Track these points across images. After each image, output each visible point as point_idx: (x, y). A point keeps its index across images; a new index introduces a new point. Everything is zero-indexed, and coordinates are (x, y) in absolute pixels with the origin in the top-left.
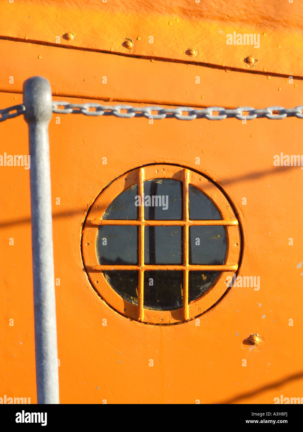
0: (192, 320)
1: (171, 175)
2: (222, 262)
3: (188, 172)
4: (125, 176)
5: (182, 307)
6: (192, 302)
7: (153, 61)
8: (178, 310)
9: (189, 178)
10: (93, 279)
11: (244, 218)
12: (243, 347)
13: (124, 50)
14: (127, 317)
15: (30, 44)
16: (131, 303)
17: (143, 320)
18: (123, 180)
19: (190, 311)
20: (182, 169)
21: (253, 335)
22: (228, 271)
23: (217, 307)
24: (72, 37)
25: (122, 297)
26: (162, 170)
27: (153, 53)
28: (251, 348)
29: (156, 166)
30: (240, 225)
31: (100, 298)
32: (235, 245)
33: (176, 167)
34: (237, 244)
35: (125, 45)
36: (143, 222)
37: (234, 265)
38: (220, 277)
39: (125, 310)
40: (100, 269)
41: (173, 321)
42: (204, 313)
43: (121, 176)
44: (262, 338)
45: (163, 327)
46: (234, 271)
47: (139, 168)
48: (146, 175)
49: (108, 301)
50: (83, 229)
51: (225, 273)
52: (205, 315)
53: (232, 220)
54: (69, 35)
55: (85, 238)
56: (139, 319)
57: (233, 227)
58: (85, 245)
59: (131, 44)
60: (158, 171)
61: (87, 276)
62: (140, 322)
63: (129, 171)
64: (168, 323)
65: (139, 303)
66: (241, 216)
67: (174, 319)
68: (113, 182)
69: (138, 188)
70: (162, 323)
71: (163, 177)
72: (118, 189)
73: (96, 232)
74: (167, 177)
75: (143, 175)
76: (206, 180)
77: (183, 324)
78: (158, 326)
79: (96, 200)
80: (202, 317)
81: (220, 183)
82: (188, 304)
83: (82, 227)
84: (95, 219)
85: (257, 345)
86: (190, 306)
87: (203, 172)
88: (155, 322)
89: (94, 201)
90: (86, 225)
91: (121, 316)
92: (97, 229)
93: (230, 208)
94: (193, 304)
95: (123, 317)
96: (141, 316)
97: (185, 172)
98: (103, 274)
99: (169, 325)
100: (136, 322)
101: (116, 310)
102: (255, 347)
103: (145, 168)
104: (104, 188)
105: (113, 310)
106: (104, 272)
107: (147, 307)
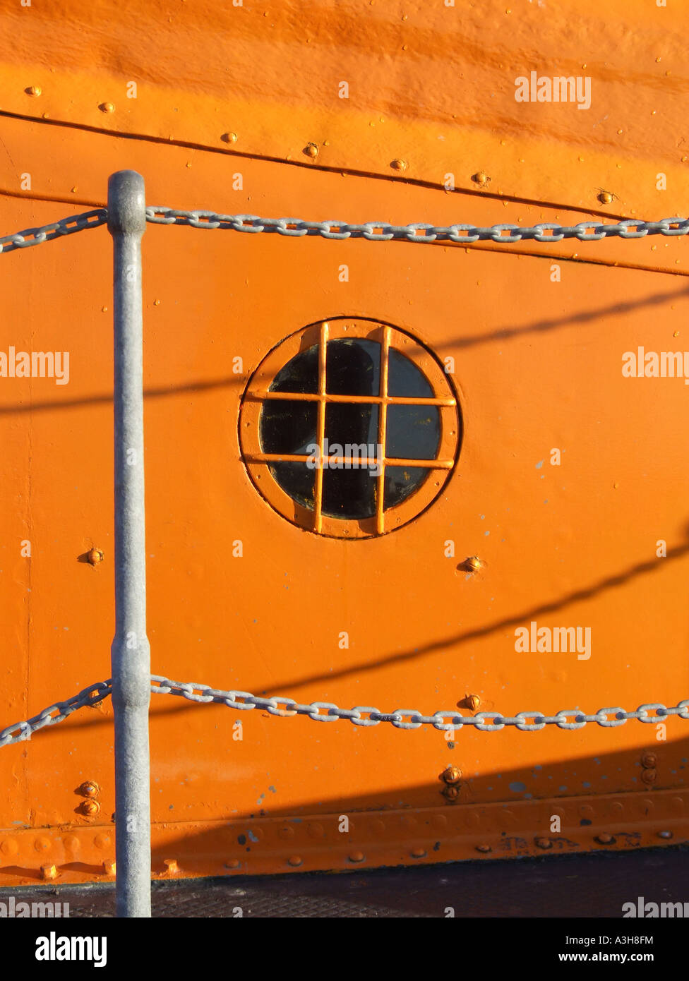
0: (387, 533)
1: (364, 334)
2: (434, 455)
3: (389, 331)
4: (302, 333)
5: (374, 515)
6: (388, 509)
7: (344, 175)
8: (370, 519)
9: (390, 338)
10: (253, 472)
11: (464, 396)
12: (456, 573)
13: (305, 159)
14: (298, 526)
15: (176, 147)
16: (305, 507)
17: (320, 532)
18: (298, 338)
19: (385, 521)
20: (380, 325)
21: (472, 558)
22: (440, 468)
23: (423, 517)
24: (234, 138)
25: (292, 498)
26: (353, 326)
27: (345, 164)
28: (468, 575)
29: (345, 320)
30: (458, 406)
31: (262, 498)
32: (451, 433)
33: (372, 322)
34: (454, 432)
35: (307, 151)
36: (323, 397)
37: (447, 460)
38: (428, 477)
39: (296, 516)
40: (262, 459)
41: (361, 534)
42: (405, 525)
43: (296, 333)
44: (485, 563)
45: (347, 542)
46: (448, 469)
47: (321, 322)
48: (331, 332)
49: (272, 503)
50: (242, 403)
51: (435, 472)
52: (406, 528)
53: (447, 399)
54: (230, 136)
55: (243, 416)
56: (315, 529)
57: (448, 408)
58: (244, 425)
59: (315, 151)
60: (348, 327)
61: (245, 468)
62: (316, 533)
63: (307, 326)
64: (355, 536)
65: (315, 508)
66: (460, 393)
67: (363, 531)
68: (284, 340)
69: (319, 350)
70: (347, 536)
71: (354, 336)
72: (291, 350)
73: (260, 409)
74: (359, 336)
75: (327, 333)
76: (414, 342)
77: (376, 539)
78: (340, 541)
79: (260, 365)
80: (401, 530)
81: (432, 346)
82: (384, 512)
83: (240, 401)
84: (258, 391)
85: (477, 572)
86: (386, 516)
87: (410, 330)
88: (337, 535)
89: (258, 365)
90: (245, 399)
91: (290, 524)
92: (262, 404)
93: (446, 382)
94: (390, 512)
95: (293, 526)
96: (318, 525)
97: (385, 331)
98: (267, 466)
99: (356, 540)
100: (310, 533)
101: (283, 516)
102: (473, 574)
103: (329, 322)
104: (272, 348)
105: (279, 516)
106: (268, 463)
107: (326, 515)
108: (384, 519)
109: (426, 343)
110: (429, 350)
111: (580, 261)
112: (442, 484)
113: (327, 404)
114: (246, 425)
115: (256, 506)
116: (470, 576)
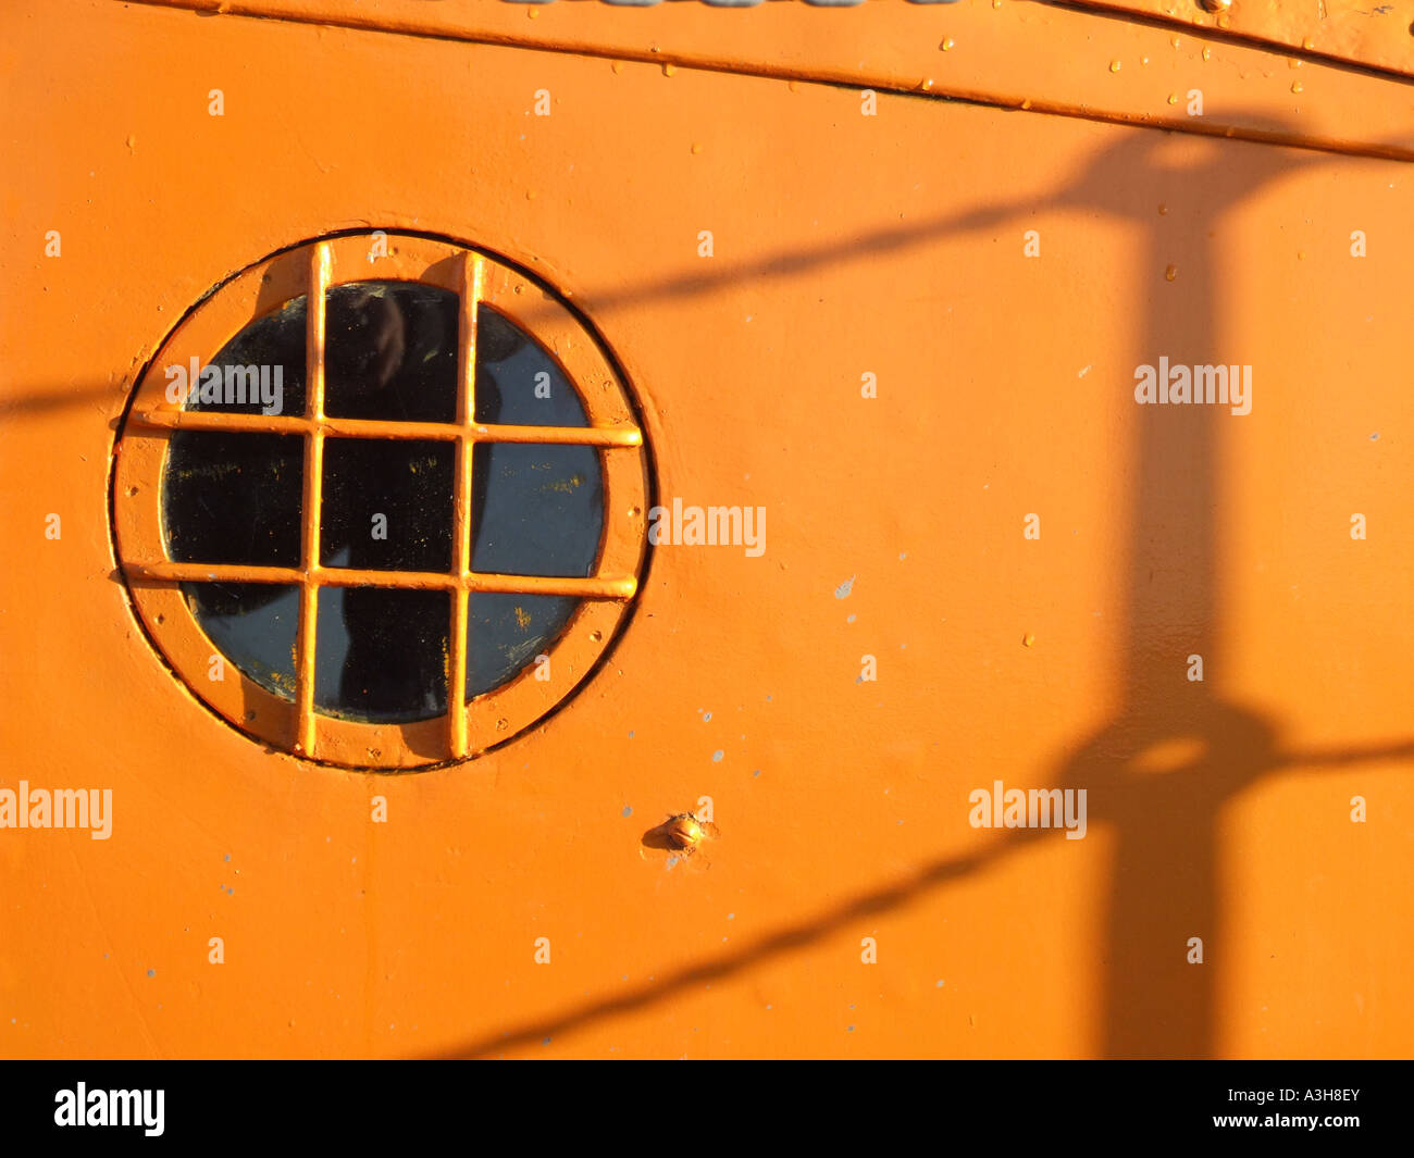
0: (475, 757)
1: (417, 272)
2: (589, 565)
3: (478, 263)
4: (260, 272)
5: (445, 712)
6: (478, 698)
9: (480, 283)
10: (145, 608)
11: (661, 423)
12: (643, 852)
14: (256, 739)
16: (274, 692)
17: (310, 753)
18: (257, 277)
19: (470, 726)
20: (457, 250)
21: (681, 816)
22: (602, 598)
23: (562, 717)
25: (243, 671)
26: (391, 252)
28: (672, 859)
30: (648, 447)
31: (168, 672)
32: (631, 513)
33: (436, 243)
34: (637, 511)
36: (318, 424)
37: (623, 578)
38: (575, 620)
39: (250, 714)
40: (169, 575)
41: (412, 759)
42: (519, 735)
43: (250, 267)
44: (714, 828)
45: (378, 777)
46: (623, 598)
47: (311, 243)
48: (335, 269)
49: (193, 683)
50: (118, 439)
51: (592, 607)
52: (521, 743)
53: (620, 429)
55: (122, 470)
56: (298, 747)
57: (622, 452)
58: (124, 492)
61: (126, 599)
62: (302, 757)
63: (280, 252)
64: (396, 764)
65: (299, 695)
66: (652, 415)
67: (415, 752)
68: (223, 285)
69: (306, 309)
70: (377, 764)
71: (394, 276)
72: (237, 311)
73: (164, 453)
74: (405, 276)
75: (327, 267)
76: (538, 292)
77: (446, 770)
78: (360, 776)
79: (163, 344)
80: (509, 748)
81: (584, 302)
82: (466, 704)
83: (114, 433)
84: (158, 409)
85: (694, 850)
86: (470, 712)
87: (529, 263)
88: (353, 761)
89: (157, 347)
90: (127, 428)
91: (237, 735)
92: (167, 442)
93: (616, 390)
94: (483, 703)
95: (244, 739)
96: (304, 737)
97: (468, 263)
98: (180, 593)
99: (398, 774)
100: (286, 757)
101: (220, 716)
102: (685, 855)
103: (331, 242)
104: (192, 303)
105: (210, 715)
106: (184, 585)
107: (327, 711)
108: (465, 724)
109: (567, 293)
110: (576, 310)
111: (937, 96)
112: (608, 635)
113: (328, 441)
114: (128, 493)
115: (153, 690)
116: (676, 860)
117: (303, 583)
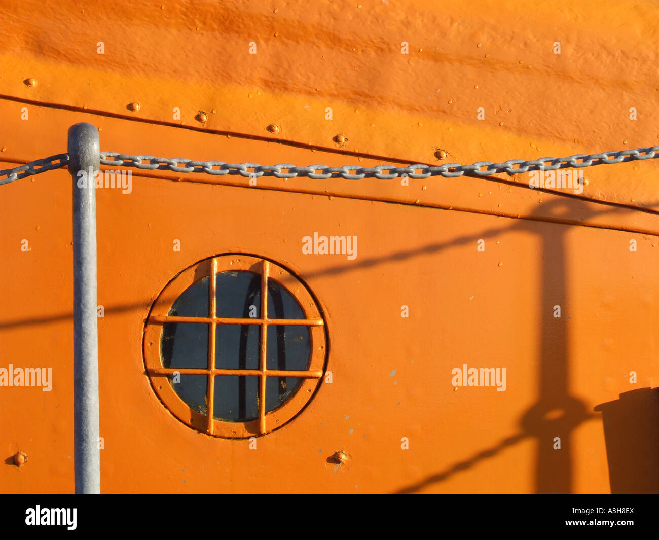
0: (268, 433)
1: (247, 267)
2: (307, 367)
3: (267, 264)
4: (195, 267)
5: (258, 419)
6: (269, 413)
7: (229, 137)
8: (253, 422)
9: (268, 271)
10: (155, 384)
11: (330, 318)
12: (327, 465)
13: (197, 124)
14: (193, 428)
15: (89, 114)
16: (199, 412)
17: (212, 433)
18: (192, 271)
19: (266, 423)
20: (260, 260)
21: (339, 452)
22: (311, 378)
23: (298, 419)
24: (137, 107)
25: (189, 405)
26: (238, 261)
27: (229, 128)
28: (336, 467)
29: (231, 256)
30: (326, 326)
31: (163, 406)
32: (320, 348)
33: (253, 258)
34: (322, 347)
35: (198, 118)
36: (214, 320)
37: (317, 371)
38: (302, 385)
39: (192, 420)
40: (164, 373)
41: (247, 434)
42: (283, 425)
43: (190, 267)
44: (350, 456)
45: (235, 441)
46: (318, 378)
47: (210, 258)
48: (219, 266)
49: (172, 410)
50: (145, 326)
51: (307, 380)
52: (284, 428)
53: (316, 320)
54: (134, 105)
55: (147, 337)
56: (208, 431)
57: (317, 328)
58: (148, 344)
59: (205, 118)
60: (233, 262)
61: (148, 381)
62: (209, 434)
63: (200, 261)
64: (242, 436)
65: (208, 413)
66: (327, 315)
67: (248, 432)
68: (181, 273)
69: (210, 281)
70: (234, 436)
71: (239, 269)
72: (187, 281)
73: (161, 330)
74: (243, 269)
75: (216, 267)
76: (288, 273)
77: (259, 438)
78: (229, 440)
79: (160, 294)
80: (280, 430)
81: (303, 276)
82: (265, 415)
83: (144, 324)
84: (159, 316)
85: (343, 464)
86: (267, 418)
87: (284, 263)
88: (226, 435)
89: (158, 294)
90: (149, 322)
91: (187, 427)
92: (162, 326)
93: (315, 306)
94: (271, 415)
95: (189, 428)
96: (210, 427)
97: (264, 264)
98: (167, 378)
99: (242, 440)
100: (204, 435)
101: (181, 421)
102: (340, 466)
103: (217, 258)
104: (170, 279)
105: (177, 421)
106: (168, 376)
107: (217, 419)
108: (266, 421)
110: (300, 279)
111: (421, 205)
112: (313, 389)
113: (218, 326)
114: (149, 345)
115: (158, 412)
116: (337, 468)
117: (209, 374)
